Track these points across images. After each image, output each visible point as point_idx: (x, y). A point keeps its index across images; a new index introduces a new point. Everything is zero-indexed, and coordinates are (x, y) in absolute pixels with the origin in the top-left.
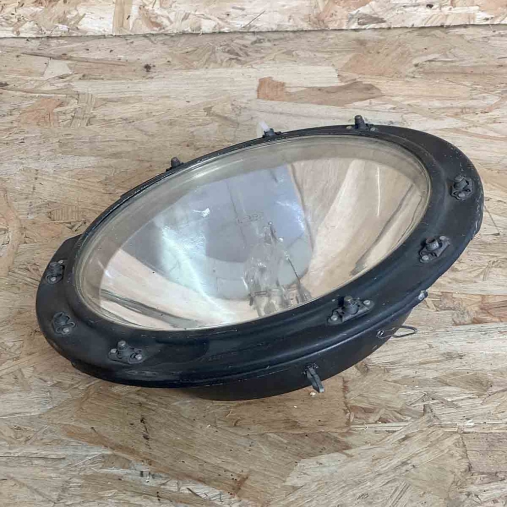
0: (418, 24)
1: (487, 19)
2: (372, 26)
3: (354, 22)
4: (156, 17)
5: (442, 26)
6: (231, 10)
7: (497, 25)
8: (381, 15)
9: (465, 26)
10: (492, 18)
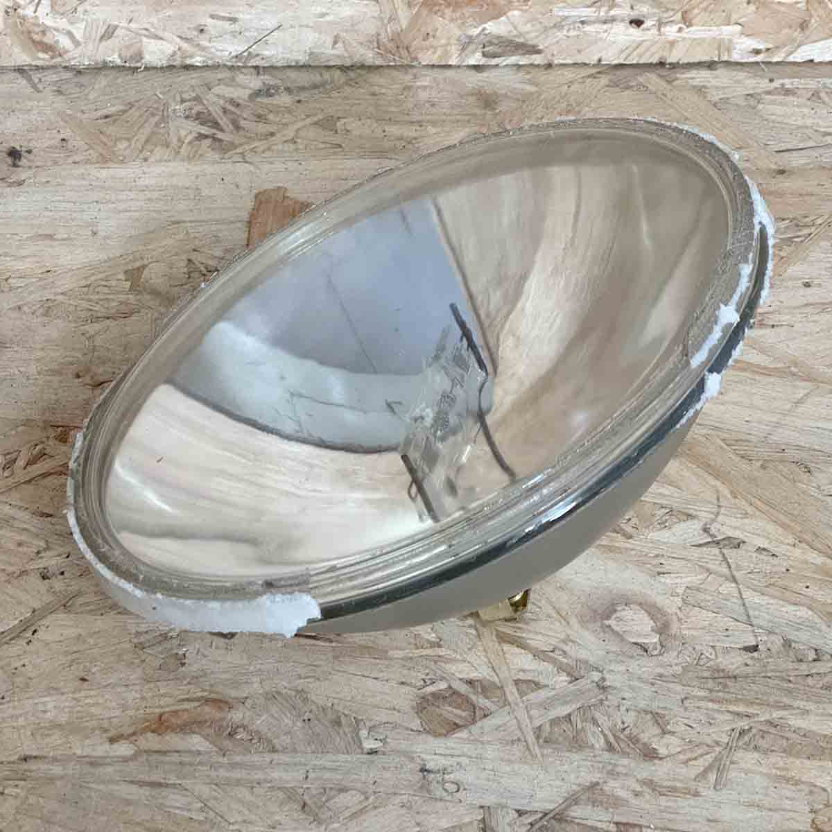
0: (611, 58)
1: (757, 52)
2: (513, 60)
3: (474, 52)
4: (44, 33)
5: (661, 64)
6: (210, 21)
7: (778, 63)
8: (532, 38)
9: (711, 65)
10: (768, 50)
